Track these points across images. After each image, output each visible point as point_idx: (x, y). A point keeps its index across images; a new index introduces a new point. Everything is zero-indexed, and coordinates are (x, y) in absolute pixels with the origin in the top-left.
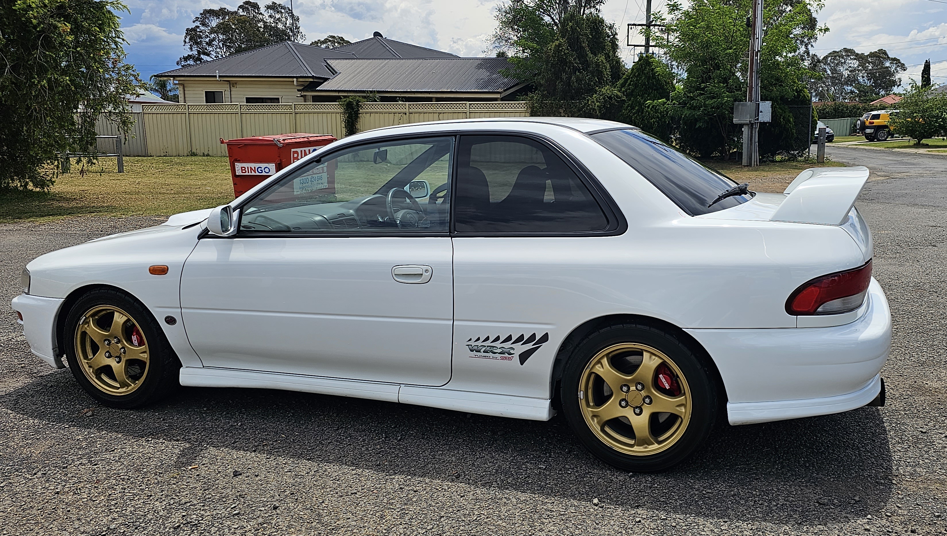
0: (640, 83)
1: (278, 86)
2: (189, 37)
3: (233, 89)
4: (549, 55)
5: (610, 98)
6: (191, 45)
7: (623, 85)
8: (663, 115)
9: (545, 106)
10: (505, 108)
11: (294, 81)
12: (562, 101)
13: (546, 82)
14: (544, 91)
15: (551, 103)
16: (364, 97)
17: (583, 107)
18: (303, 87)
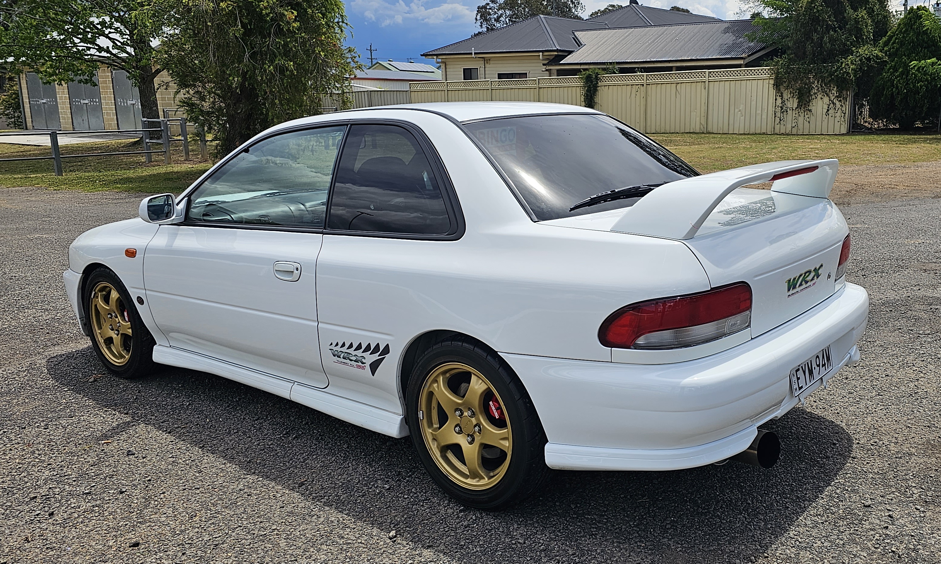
0: (907, 41)
1: (527, 61)
2: (479, 15)
3: (487, 65)
4: (800, 13)
5: (869, 59)
6: (481, 23)
7: (886, 44)
8: (934, 78)
9: (792, 71)
10: (748, 75)
11: (539, 55)
12: (812, 65)
13: (795, 43)
14: (792, 54)
15: (799, 67)
16: (604, 69)
17: (836, 71)
18: (548, 61)
